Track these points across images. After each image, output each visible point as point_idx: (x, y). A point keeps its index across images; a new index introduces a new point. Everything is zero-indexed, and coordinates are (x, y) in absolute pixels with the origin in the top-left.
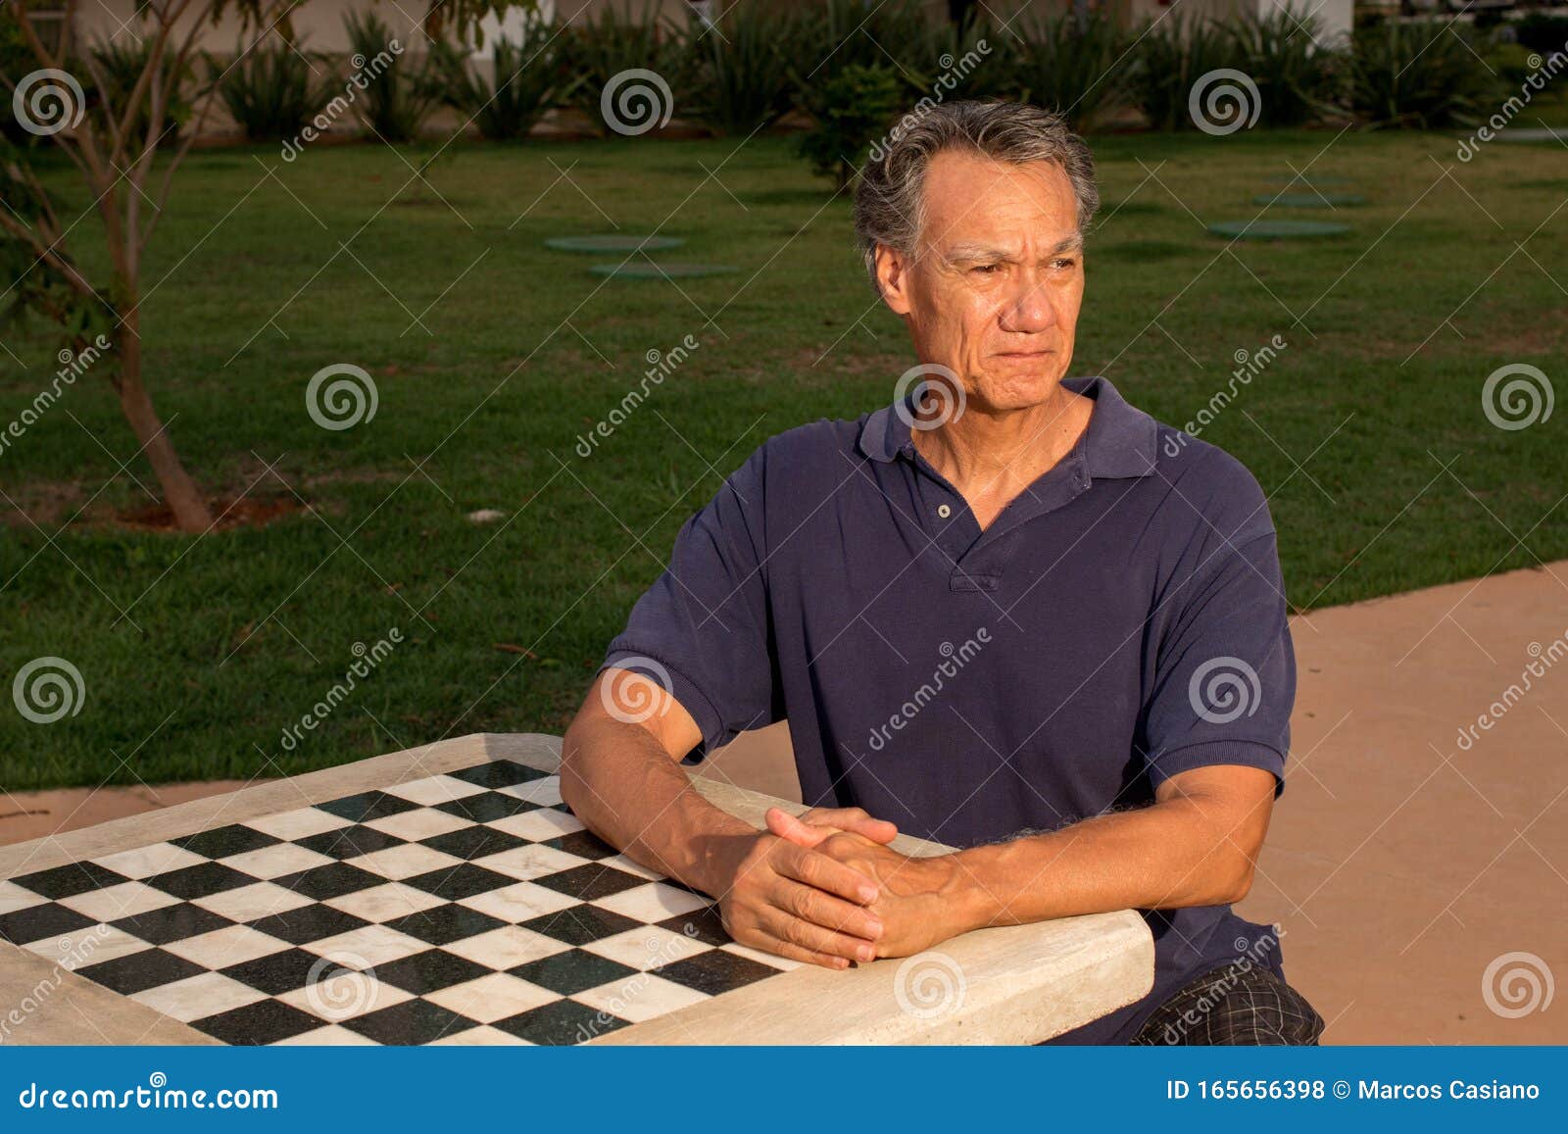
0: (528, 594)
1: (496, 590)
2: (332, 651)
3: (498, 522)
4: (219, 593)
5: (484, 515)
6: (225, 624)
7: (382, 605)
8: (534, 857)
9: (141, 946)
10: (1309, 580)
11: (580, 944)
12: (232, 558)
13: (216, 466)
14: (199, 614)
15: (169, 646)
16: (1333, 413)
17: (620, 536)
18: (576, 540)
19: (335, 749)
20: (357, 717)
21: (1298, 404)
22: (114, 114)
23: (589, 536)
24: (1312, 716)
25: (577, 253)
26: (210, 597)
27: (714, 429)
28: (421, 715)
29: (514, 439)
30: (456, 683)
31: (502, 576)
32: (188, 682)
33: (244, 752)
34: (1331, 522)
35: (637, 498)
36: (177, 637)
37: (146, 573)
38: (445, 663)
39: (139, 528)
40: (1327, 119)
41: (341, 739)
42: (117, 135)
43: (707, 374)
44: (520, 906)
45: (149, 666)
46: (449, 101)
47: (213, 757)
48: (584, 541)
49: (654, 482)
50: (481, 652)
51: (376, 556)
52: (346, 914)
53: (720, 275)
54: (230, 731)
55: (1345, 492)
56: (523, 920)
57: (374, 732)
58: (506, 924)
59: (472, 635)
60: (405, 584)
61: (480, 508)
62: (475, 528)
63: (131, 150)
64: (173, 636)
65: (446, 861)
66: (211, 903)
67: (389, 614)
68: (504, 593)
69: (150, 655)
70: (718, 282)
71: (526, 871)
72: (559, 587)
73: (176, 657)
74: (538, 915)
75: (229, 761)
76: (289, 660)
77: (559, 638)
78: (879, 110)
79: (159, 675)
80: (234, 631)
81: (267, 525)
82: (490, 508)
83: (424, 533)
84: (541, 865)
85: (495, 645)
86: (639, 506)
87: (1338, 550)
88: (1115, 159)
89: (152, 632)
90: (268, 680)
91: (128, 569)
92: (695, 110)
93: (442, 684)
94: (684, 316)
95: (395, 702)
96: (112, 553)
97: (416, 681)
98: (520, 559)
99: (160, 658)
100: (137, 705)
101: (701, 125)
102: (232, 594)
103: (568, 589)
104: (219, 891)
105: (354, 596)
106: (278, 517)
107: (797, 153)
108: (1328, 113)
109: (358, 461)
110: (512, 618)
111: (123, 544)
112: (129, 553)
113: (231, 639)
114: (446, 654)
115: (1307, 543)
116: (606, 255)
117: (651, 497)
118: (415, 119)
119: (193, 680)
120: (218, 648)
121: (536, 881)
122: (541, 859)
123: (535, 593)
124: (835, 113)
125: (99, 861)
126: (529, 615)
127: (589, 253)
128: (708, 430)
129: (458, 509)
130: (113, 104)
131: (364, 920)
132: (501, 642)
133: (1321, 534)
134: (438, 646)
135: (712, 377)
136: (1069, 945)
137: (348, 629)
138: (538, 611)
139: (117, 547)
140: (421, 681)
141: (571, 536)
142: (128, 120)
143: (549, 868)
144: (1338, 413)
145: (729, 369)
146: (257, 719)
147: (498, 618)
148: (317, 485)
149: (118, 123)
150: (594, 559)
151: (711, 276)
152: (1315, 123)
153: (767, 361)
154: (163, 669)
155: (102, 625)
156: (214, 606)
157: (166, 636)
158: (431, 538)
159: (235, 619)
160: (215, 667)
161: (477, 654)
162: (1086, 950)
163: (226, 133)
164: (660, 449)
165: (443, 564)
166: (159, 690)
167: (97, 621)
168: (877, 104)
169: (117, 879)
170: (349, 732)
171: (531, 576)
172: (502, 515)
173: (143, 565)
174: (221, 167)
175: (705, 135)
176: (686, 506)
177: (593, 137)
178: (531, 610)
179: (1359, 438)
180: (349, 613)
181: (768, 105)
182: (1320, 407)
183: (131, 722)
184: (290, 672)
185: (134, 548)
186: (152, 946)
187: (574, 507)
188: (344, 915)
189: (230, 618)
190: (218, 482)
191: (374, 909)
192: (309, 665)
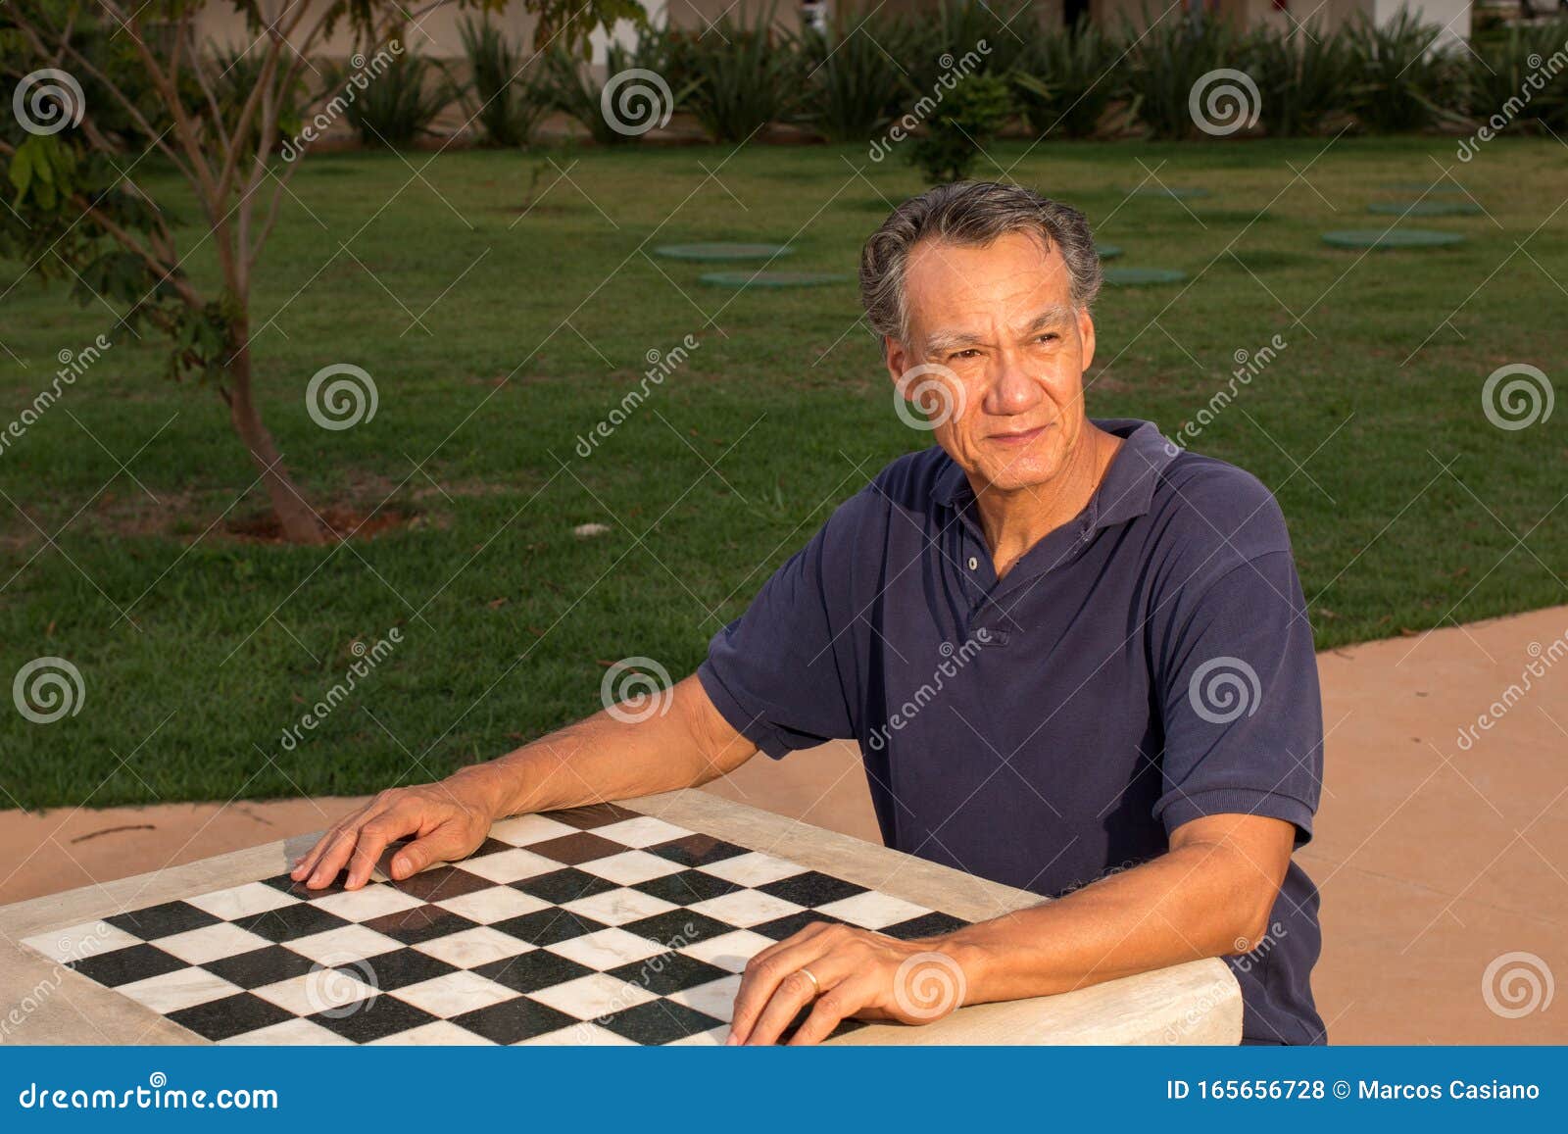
0: (632, 610)
1: (600, 605)
2: (436, 667)
3: (603, 536)
4: (328, 605)
5: (589, 529)
6: (331, 639)
7: (487, 621)
8: (623, 901)
9: (231, 990)
10: (1418, 600)
11: (666, 994)
12: (339, 571)
13: (324, 478)
14: (305, 628)
15: (275, 660)
16: (1445, 430)
17: (725, 552)
18: (680, 555)
19: (437, 766)
20: (461, 733)
21: (1410, 420)
22: (226, 129)
23: (694, 551)
24: (1417, 740)
25: (687, 260)
26: (317, 611)
27: (821, 443)
28: (523, 732)
29: (621, 452)
30: (558, 700)
31: (607, 592)
32: (294, 697)
33: (347, 768)
34: (1441, 541)
35: (742, 514)
36: (283, 651)
37: (253, 586)
38: (549, 680)
39: (249, 540)
40: (1445, 125)
41: (443, 756)
42: (228, 148)
43: (816, 385)
44: (607, 952)
45: (256, 680)
46: (562, 106)
47: (316, 773)
48: (689, 555)
49: (760, 497)
50: (585, 669)
51: (481, 570)
52: (434, 959)
53: (829, 284)
54: (334, 746)
55: (1456, 511)
56: (609, 968)
57: (476, 749)
58: (593, 971)
59: (576, 651)
60: (510, 599)
61: (586, 522)
62: (580, 542)
63: (242, 163)
64: (279, 650)
65: (536, 904)
66: (302, 946)
67: (493, 629)
68: (610, 608)
69: (257, 669)
70: (827, 291)
71: (615, 917)
72: (663, 603)
73: (281, 672)
74: (624, 963)
75: (332, 777)
76: (394, 675)
77: (662, 655)
78: (989, 117)
79: (265, 689)
80: (339, 644)
81: (375, 537)
82: (596, 522)
83: (530, 547)
84: (629, 910)
85: (599, 662)
86: (744, 521)
87: (1447, 569)
88: (1228, 166)
89: (259, 646)
90: (372, 695)
91: (237, 583)
92: (810, 116)
93: (545, 701)
94: (793, 326)
95: (498, 719)
96: (221, 565)
97: (519, 697)
98: (624, 574)
99: (266, 672)
100: (243, 719)
101: (815, 131)
102: (337, 607)
103: (672, 605)
104: (310, 933)
105: (458, 610)
106: (384, 530)
107: (908, 160)
108: (1444, 119)
109: (464, 474)
110: (616, 634)
111: (231, 556)
112: (239, 565)
113: (337, 652)
114: (550, 671)
115: (1415, 562)
116: (716, 263)
117: (755, 512)
118: (527, 125)
119: (299, 695)
120: (324, 662)
121: (624, 927)
122: (630, 903)
123: (640, 608)
124: (948, 120)
125: (194, 901)
126: (632, 631)
127: (699, 261)
128: (814, 444)
129: (564, 523)
130: (225, 118)
131: (453, 966)
132: (604, 659)
133: (1430, 553)
134: (541, 662)
135: (821, 389)
136: (1156, 1001)
137: (453, 644)
138: (641, 627)
139: (225, 560)
140: (524, 698)
141: (676, 551)
142: (240, 132)
143: (637, 913)
144: (1450, 430)
145: (836, 381)
146: (361, 735)
147: (601, 634)
148: (425, 497)
149: (231, 136)
150: (698, 575)
151: (821, 285)
152: (1431, 129)
153: (874, 373)
154: (270, 683)
155: (209, 639)
156: (321, 619)
157: (273, 649)
158: (536, 552)
159: (341, 633)
160: (321, 682)
161: (580, 671)
162: (1173, 1005)
163: (341, 138)
164: (766, 462)
165: (549, 579)
166: (264, 704)
167: (204, 635)
168: (987, 111)
169: (211, 920)
170: (451, 748)
171: (636, 591)
172: (607, 529)
173: (250, 578)
174: (335, 172)
175: (817, 140)
176: (790, 522)
177: (706, 143)
178: (635, 627)
179: (1470, 455)
180: (454, 628)
181: (882, 111)
182: (1432, 423)
183: (237, 737)
184: (395, 687)
185: (242, 561)
186: (242, 991)
187: (678, 522)
188: (432, 960)
189: (337, 631)
190: (326, 494)
191: (462, 954)
192: (414, 680)
